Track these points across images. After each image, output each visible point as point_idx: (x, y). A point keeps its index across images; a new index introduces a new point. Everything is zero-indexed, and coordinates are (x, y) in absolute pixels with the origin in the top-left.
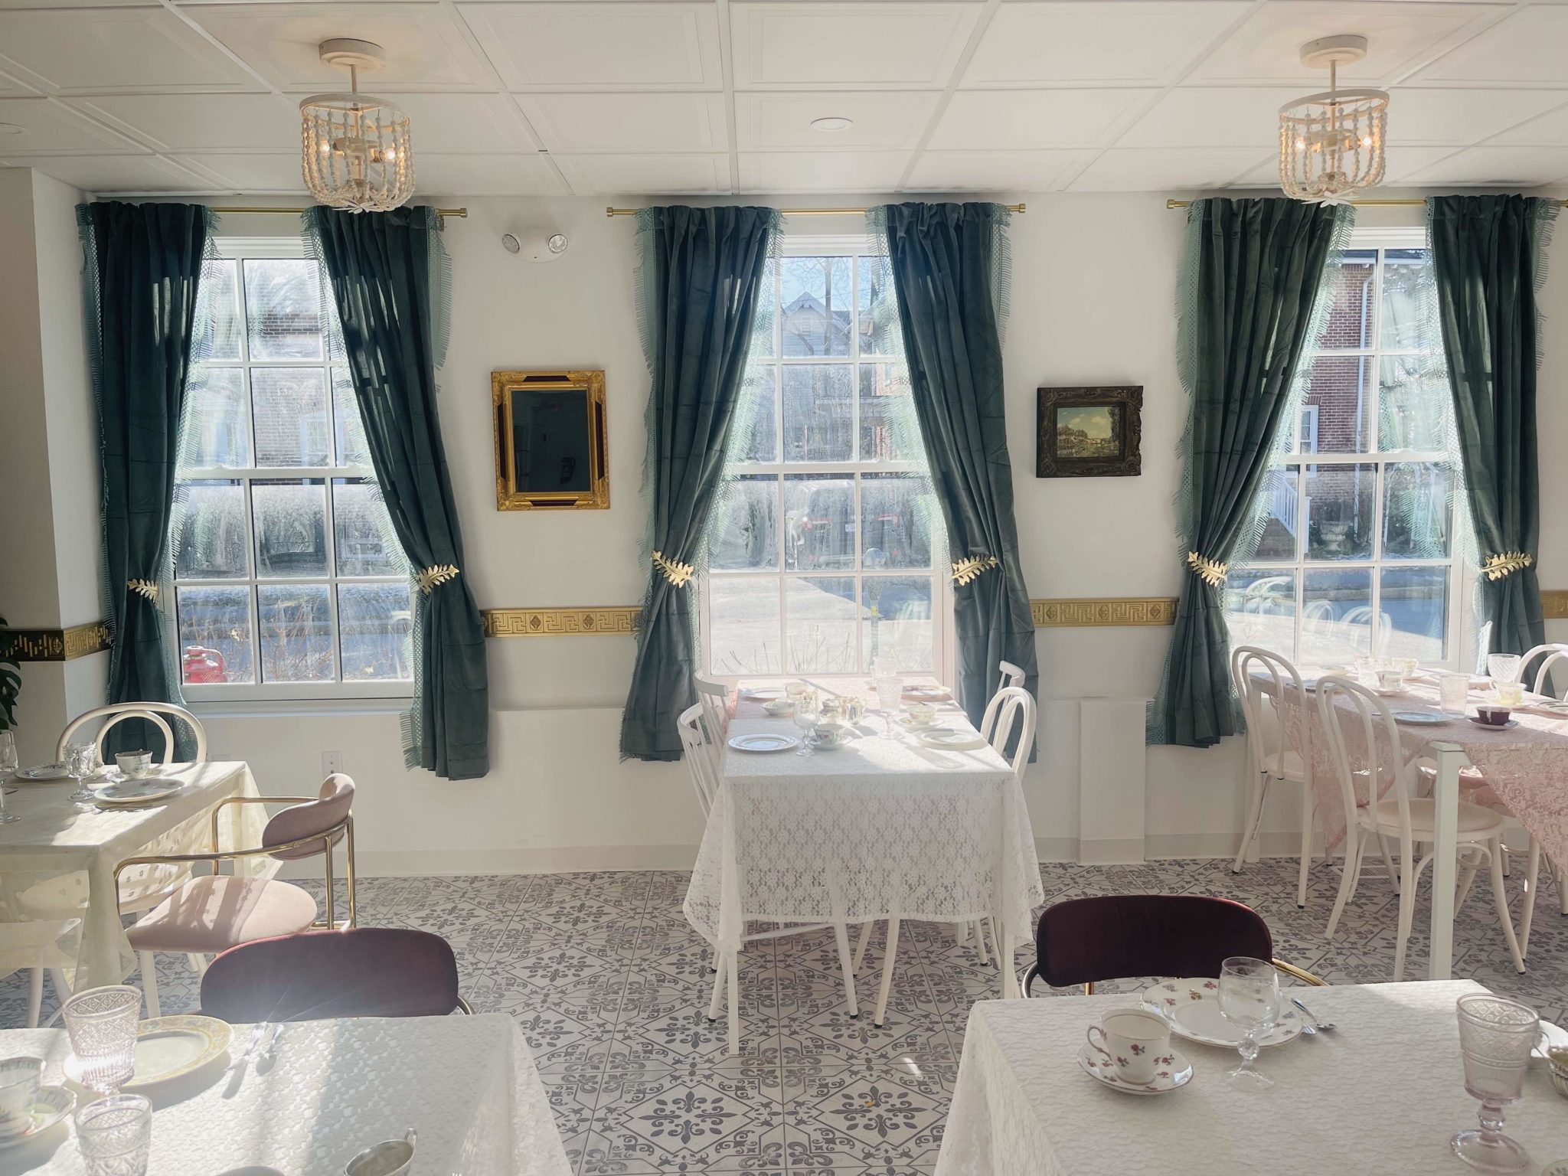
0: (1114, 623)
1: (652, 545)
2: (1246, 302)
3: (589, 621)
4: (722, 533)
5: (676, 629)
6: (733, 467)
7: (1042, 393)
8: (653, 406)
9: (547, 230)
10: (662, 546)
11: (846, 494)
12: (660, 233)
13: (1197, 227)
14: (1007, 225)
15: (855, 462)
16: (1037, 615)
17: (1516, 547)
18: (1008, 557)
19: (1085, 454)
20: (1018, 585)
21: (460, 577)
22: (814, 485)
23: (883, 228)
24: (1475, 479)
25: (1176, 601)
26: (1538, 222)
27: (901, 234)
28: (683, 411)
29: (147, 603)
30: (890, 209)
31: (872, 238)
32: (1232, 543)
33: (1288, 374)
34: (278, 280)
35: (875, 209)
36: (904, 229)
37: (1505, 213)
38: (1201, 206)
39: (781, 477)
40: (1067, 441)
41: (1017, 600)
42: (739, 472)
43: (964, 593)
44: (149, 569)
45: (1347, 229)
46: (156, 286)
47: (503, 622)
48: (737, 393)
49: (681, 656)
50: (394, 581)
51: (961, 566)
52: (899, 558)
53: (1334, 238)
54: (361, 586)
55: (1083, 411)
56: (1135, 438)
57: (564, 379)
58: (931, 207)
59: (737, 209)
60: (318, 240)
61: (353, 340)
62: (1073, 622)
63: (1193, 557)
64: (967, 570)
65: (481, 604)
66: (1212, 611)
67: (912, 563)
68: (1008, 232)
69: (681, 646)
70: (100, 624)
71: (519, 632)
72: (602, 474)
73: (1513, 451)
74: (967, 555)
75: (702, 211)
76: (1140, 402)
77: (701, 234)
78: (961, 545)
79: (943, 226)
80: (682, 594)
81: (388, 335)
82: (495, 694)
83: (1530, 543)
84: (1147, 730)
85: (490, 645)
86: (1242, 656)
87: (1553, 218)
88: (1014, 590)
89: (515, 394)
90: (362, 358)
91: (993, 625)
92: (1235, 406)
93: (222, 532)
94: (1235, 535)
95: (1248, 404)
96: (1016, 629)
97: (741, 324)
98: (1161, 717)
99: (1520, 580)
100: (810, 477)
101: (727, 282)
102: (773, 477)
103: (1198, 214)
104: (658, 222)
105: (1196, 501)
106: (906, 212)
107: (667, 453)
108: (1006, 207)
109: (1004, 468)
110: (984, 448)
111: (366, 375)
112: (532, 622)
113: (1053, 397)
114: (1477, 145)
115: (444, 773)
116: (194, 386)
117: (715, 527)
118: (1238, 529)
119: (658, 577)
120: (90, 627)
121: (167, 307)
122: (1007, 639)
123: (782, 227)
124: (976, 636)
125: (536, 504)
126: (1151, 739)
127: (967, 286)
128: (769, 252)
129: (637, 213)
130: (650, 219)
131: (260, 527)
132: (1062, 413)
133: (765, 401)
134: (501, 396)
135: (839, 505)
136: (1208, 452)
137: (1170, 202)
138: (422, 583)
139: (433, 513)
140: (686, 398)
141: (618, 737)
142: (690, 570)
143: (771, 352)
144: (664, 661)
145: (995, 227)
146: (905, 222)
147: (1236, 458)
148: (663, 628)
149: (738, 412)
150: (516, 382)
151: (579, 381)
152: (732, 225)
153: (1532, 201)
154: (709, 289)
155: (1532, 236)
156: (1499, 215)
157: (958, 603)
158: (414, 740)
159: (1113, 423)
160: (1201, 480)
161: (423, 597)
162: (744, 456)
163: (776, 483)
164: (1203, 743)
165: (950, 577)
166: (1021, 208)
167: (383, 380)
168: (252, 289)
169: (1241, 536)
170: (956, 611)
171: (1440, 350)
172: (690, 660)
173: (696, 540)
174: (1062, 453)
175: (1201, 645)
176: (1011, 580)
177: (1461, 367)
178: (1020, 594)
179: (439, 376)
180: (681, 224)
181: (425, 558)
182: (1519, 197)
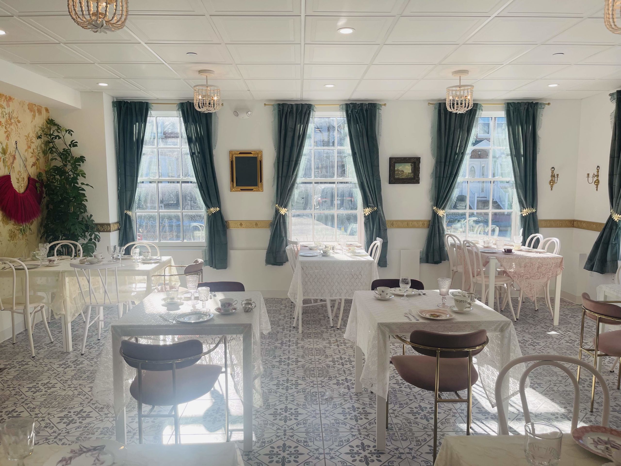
0: (411, 227)
1: (275, 202)
2: (451, 133)
3: (256, 224)
4: (296, 199)
5: (282, 227)
6: (299, 180)
7: (391, 159)
8: (276, 161)
9: (247, 110)
10: (278, 203)
11: (332, 189)
12: (279, 111)
13: (437, 111)
14: (381, 110)
15: (336, 179)
16: (388, 225)
17: (531, 206)
18: (380, 207)
19: (403, 177)
20: (382, 216)
21: (220, 211)
22: (323, 186)
23: (345, 110)
24: (518, 186)
25: (430, 221)
26: (539, 110)
27: (350, 112)
28: (285, 163)
29: (129, 217)
30: (347, 105)
31: (342, 113)
32: (446, 204)
33: (463, 154)
34: (167, 123)
35: (342, 105)
36: (350, 111)
37: (528, 108)
38: (438, 105)
39: (313, 183)
40: (398, 173)
41: (382, 220)
42: (301, 181)
43: (367, 218)
44: (130, 208)
45: (481, 112)
46: (135, 125)
47: (231, 225)
48: (301, 158)
49: (283, 235)
50: (199, 212)
51: (366, 210)
52: (348, 207)
53: (477, 114)
54: (189, 213)
55: (403, 165)
56: (418, 173)
57: (251, 153)
58: (358, 104)
59: (302, 104)
60: (181, 112)
61: (190, 140)
62: (399, 227)
63: (435, 208)
64: (368, 211)
65: (226, 219)
66: (440, 224)
67: (352, 209)
68: (381, 112)
69: (284, 232)
70: (118, 222)
71: (236, 227)
72: (261, 181)
73: (529, 178)
74: (368, 207)
75: (292, 105)
76: (420, 162)
77: (291, 111)
78: (366, 204)
79: (362, 110)
80: (284, 217)
81: (200, 139)
82: (229, 245)
83: (535, 205)
84: (420, 259)
85: (228, 231)
86: (447, 236)
87: (543, 108)
88: (381, 217)
89: (236, 158)
90: (192, 145)
91: (375, 227)
92: (447, 164)
93: (149, 197)
94: (447, 202)
95: (451, 163)
96: (382, 228)
97: (303, 137)
98: (424, 255)
99: (531, 216)
100: (321, 183)
101: (299, 126)
102: (310, 183)
103: (437, 107)
104: (279, 108)
105: (436, 191)
106: (351, 106)
107: (280, 175)
108: (380, 105)
109: (379, 181)
110: (373, 175)
111: (193, 151)
112: (240, 225)
113: (394, 160)
114: (514, 90)
115: (215, 267)
116: (144, 154)
117: (294, 198)
118: (448, 200)
119: (277, 212)
120: (116, 223)
121: (137, 131)
122: (379, 231)
123: (315, 110)
124: (370, 230)
125: (242, 190)
126: (421, 262)
127: (369, 128)
128: (311, 116)
129: (273, 105)
130: (276, 107)
131: (160, 195)
132: (397, 165)
133: (309, 161)
134: (232, 158)
135: (330, 191)
136: (440, 177)
137: (429, 103)
138: (209, 213)
139: (212, 192)
140: (286, 159)
141: (265, 258)
142: (287, 210)
143: (311, 146)
144: (279, 236)
145: (377, 110)
146: (351, 109)
147: (448, 179)
148: (278, 227)
149: (301, 163)
150: (237, 154)
151: (255, 154)
152: (300, 109)
153: (537, 103)
154: (293, 127)
155: (537, 114)
156: (526, 108)
157: (365, 221)
158: (206, 258)
159: (412, 168)
160: (437, 185)
161: (209, 217)
162: (302, 176)
163: (312, 185)
164: (436, 263)
165: (363, 213)
166: (385, 105)
167: (199, 153)
168: (159, 125)
169: (449, 202)
170: (364, 223)
171: (508, 148)
172: (286, 236)
173: (288, 201)
174: (397, 177)
175: (436, 234)
176: (381, 214)
177: (514, 153)
178: (383, 218)
179: (215, 152)
180: (286, 109)
181: (210, 205)
182: (532, 102)
